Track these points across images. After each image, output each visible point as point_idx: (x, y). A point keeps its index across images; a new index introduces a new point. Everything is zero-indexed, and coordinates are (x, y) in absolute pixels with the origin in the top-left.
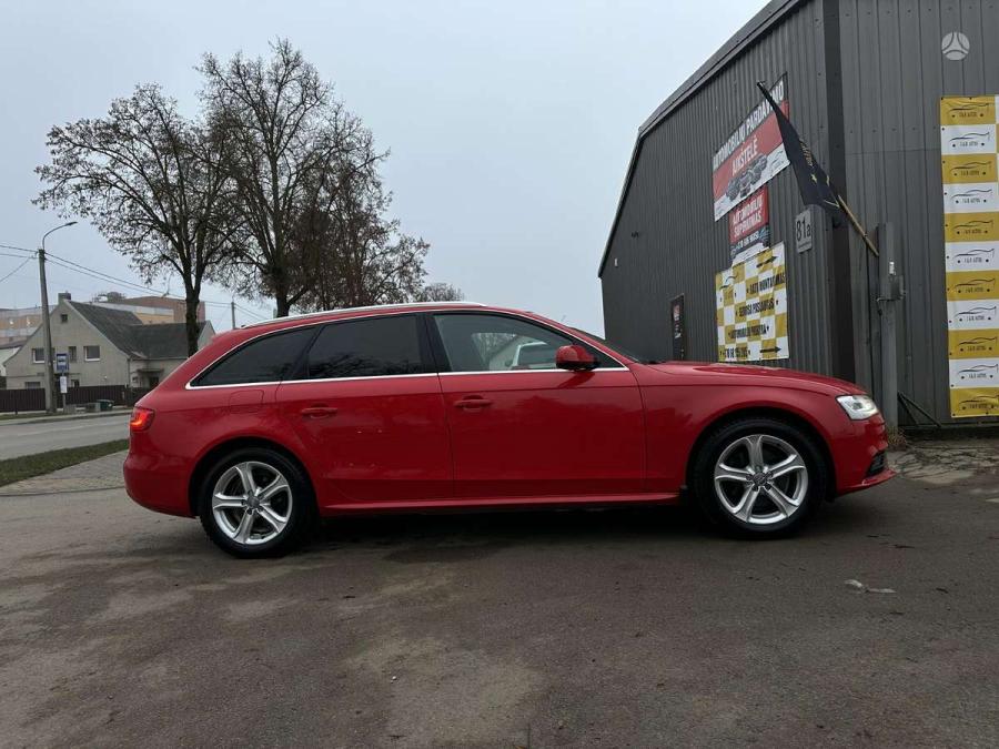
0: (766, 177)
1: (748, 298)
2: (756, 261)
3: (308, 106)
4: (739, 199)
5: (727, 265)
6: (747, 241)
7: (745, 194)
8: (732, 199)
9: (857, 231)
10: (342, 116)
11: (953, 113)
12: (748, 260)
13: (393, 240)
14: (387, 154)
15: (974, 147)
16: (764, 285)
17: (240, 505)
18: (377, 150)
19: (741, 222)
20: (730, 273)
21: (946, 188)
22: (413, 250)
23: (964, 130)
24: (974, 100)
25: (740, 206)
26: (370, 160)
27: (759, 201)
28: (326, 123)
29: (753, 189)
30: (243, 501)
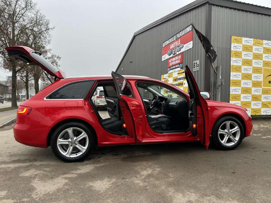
0: (183, 50)
1: (173, 82)
2: (177, 72)
3: (28, 9)
4: (172, 56)
5: (167, 73)
6: (174, 67)
7: (174, 55)
8: (169, 55)
9: (213, 67)
10: (39, 14)
11: (234, 40)
12: (174, 72)
13: (49, 55)
14: (53, 28)
15: (237, 49)
16: (180, 79)
17: (68, 143)
18: (50, 26)
19: (172, 62)
20: (167, 75)
21: (232, 58)
22: (55, 59)
23: (236, 45)
24: (238, 38)
25: (173, 57)
26: (47, 29)
27: (180, 57)
28: (33, 15)
29: (177, 53)
30: (69, 142)
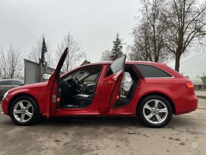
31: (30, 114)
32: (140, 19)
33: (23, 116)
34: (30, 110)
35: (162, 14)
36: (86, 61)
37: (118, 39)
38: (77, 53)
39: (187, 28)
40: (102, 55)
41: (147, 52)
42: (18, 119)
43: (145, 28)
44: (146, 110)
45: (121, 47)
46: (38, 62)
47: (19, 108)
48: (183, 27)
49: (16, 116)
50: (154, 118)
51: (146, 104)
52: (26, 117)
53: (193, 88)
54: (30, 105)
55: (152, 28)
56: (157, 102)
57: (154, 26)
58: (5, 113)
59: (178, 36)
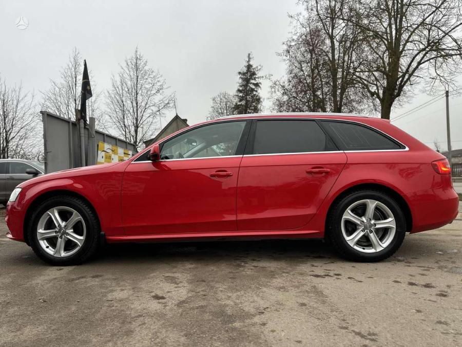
31: (79, 239)
32: (301, 19)
33: (61, 242)
34: (77, 229)
35: (351, 10)
36: (177, 117)
37: (249, 67)
38: (157, 98)
39: (407, 41)
40: (211, 103)
41: (315, 96)
42: (50, 251)
43: (311, 41)
44: (348, 222)
45: (257, 85)
46: (73, 119)
47: (50, 225)
48: (398, 39)
49: (44, 244)
50: (365, 241)
51: (348, 210)
52: (69, 245)
53: (448, 173)
54: (76, 217)
55: (328, 42)
56: (372, 205)
57: (332, 38)
58: (16, 238)
59: (386, 60)
